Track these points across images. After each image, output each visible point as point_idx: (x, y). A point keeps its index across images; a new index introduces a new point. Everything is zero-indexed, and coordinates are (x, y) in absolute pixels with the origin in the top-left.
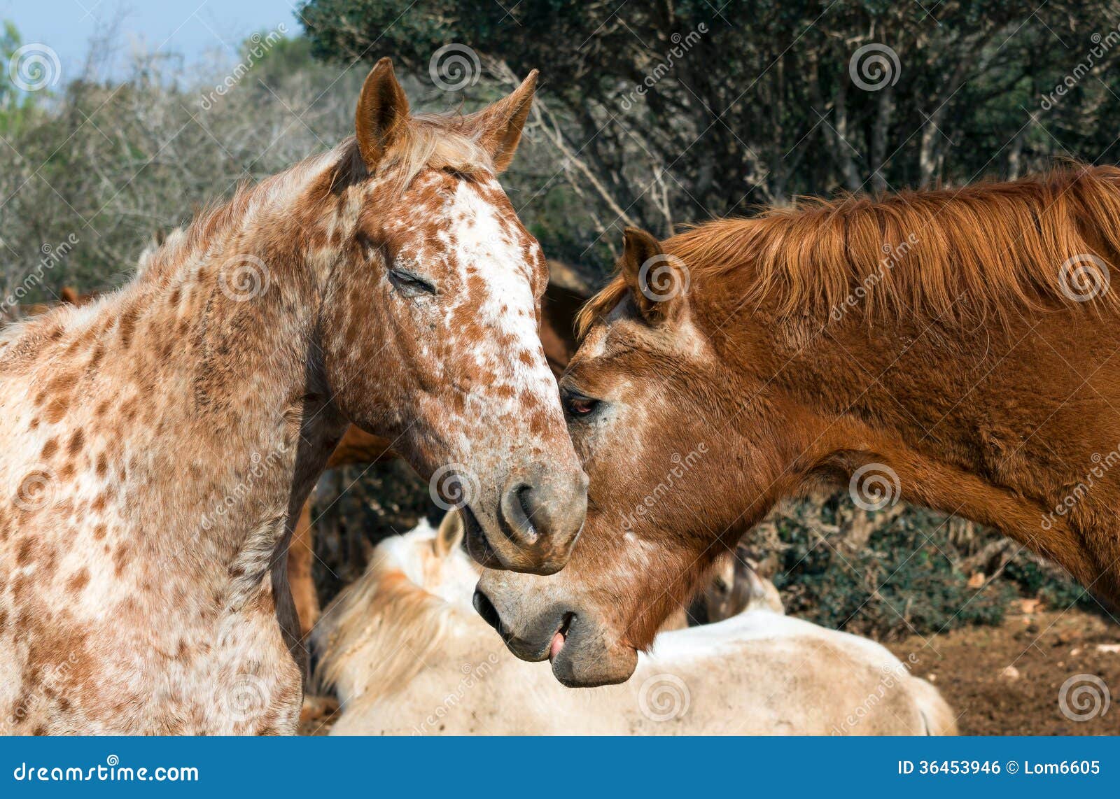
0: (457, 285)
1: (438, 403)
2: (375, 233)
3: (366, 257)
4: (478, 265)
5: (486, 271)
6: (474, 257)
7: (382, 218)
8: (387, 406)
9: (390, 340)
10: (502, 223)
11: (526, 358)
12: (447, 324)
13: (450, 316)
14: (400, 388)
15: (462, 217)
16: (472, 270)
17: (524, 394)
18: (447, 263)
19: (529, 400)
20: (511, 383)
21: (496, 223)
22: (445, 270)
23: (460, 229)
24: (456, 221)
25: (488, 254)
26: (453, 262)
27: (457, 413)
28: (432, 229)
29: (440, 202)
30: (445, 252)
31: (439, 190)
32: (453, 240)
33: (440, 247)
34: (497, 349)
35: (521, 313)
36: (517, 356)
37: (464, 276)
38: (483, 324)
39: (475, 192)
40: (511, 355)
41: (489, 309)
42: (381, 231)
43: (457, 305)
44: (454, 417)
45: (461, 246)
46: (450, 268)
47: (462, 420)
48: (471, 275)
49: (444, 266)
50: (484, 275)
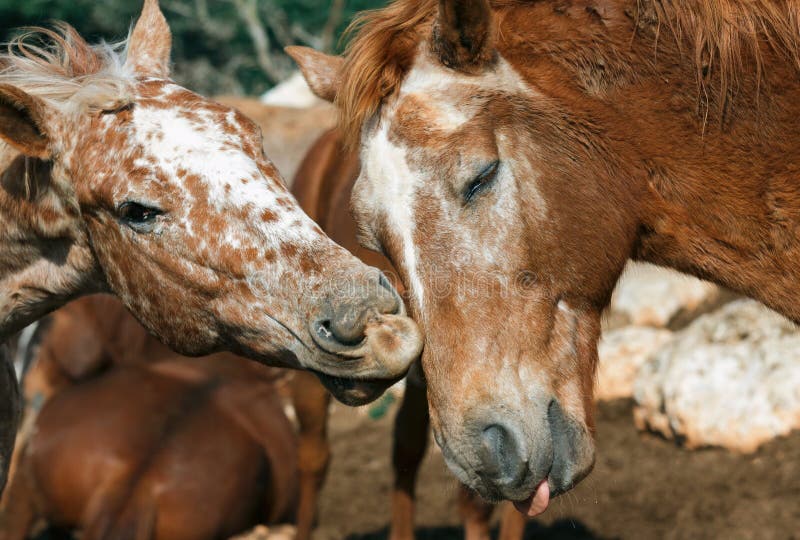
0: (177, 194)
1: (232, 302)
2: (89, 197)
3: (100, 221)
4: (185, 166)
5: (195, 166)
6: (179, 161)
7: (86, 182)
8: (197, 331)
9: (160, 276)
10: (189, 116)
11: (268, 217)
12: (190, 232)
13: (188, 225)
14: (195, 310)
15: (149, 137)
16: (181, 173)
17: (283, 248)
18: (158, 181)
19: (289, 249)
20: (269, 246)
21: (184, 121)
22: (159, 188)
23: (154, 148)
24: (146, 143)
25: (189, 151)
26: (163, 178)
27: (250, 301)
28: (128, 163)
29: (123, 138)
30: (151, 173)
31: (118, 129)
32: (152, 159)
33: (143, 172)
34: (242, 225)
35: (244, 181)
36: (259, 219)
37: (178, 182)
38: (219, 212)
39: (152, 108)
40: (255, 223)
41: (215, 195)
42: (92, 192)
43: (188, 211)
44: (251, 306)
45: (162, 160)
46: (163, 185)
47: (258, 304)
48: (184, 178)
49: (158, 184)
50: (195, 171)
